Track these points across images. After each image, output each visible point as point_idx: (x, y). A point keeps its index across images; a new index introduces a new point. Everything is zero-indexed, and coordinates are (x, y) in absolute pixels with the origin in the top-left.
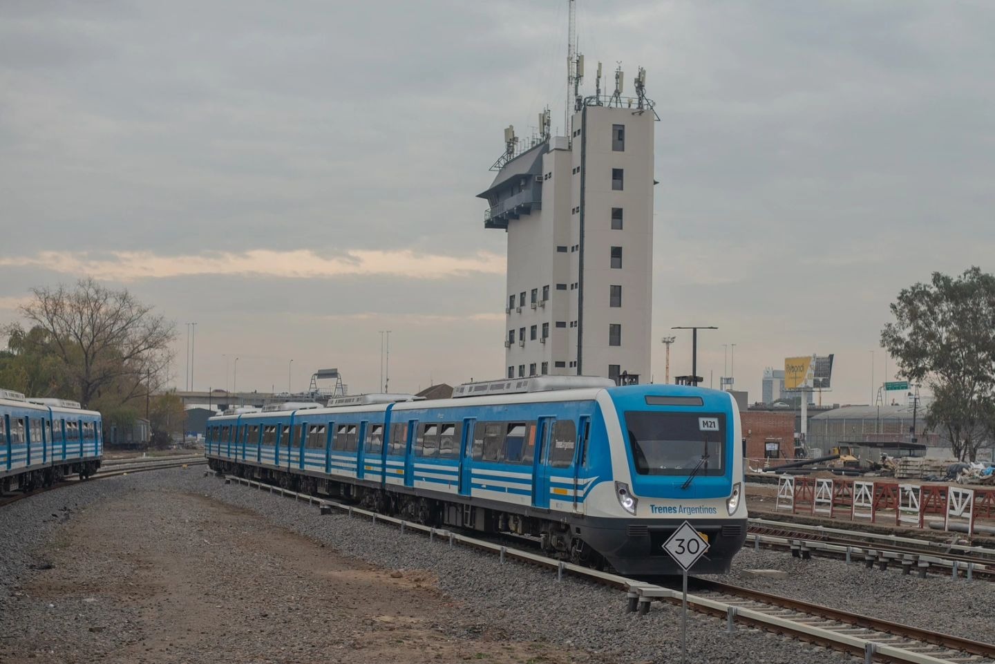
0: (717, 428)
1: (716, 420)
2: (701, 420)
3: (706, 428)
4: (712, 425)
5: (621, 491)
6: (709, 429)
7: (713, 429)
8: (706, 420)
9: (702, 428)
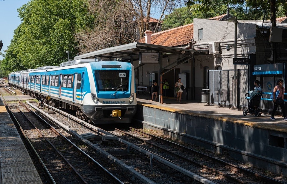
0: (125, 76)
1: (125, 73)
2: (120, 74)
3: (122, 76)
4: (124, 75)
5: (93, 96)
6: (123, 76)
7: (124, 76)
8: (121, 73)
9: (120, 76)
